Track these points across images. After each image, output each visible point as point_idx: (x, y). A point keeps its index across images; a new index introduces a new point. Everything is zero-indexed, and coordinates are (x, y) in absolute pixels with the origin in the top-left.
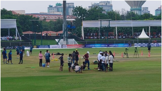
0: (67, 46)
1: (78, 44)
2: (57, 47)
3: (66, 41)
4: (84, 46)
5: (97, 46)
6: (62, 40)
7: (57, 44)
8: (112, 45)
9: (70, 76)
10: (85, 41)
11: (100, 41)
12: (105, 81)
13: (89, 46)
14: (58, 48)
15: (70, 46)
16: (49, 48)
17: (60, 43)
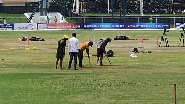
0: (46, 25)
1: (67, 23)
2: (27, 28)
3: (44, 17)
4: (79, 26)
5: (105, 26)
6: (37, 15)
7: (29, 21)
8: (133, 26)
9: (66, 74)
10: (80, 16)
11: (111, 17)
12: (133, 82)
13: (89, 26)
14: (30, 29)
15: (53, 27)
16: (13, 28)
17: (32, 20)
